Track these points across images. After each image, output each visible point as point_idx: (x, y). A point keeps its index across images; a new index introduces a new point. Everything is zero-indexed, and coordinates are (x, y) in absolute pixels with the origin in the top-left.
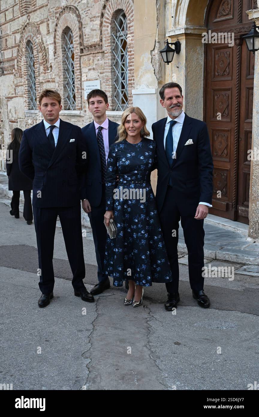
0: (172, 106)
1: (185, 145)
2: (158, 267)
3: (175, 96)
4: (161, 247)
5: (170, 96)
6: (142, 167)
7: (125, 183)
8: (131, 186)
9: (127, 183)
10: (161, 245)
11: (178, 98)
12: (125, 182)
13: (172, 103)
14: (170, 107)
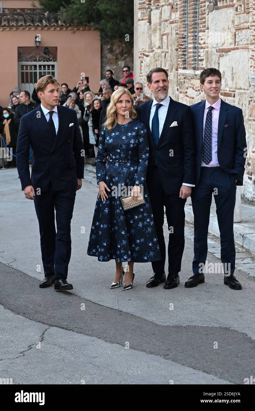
0: (159, 89)
1: (170, 126)
2: (136, 247)
3: (162, 80)
4: (141, 226)
5: (157, 79)
6: (124, 147)
7: (111, 162)
8: (116, 164)
9: (112, 162)
10: (141, 225)
11: (165, 82)
12: (111, 160)
13: (159, 87)
14: (158, 90)
